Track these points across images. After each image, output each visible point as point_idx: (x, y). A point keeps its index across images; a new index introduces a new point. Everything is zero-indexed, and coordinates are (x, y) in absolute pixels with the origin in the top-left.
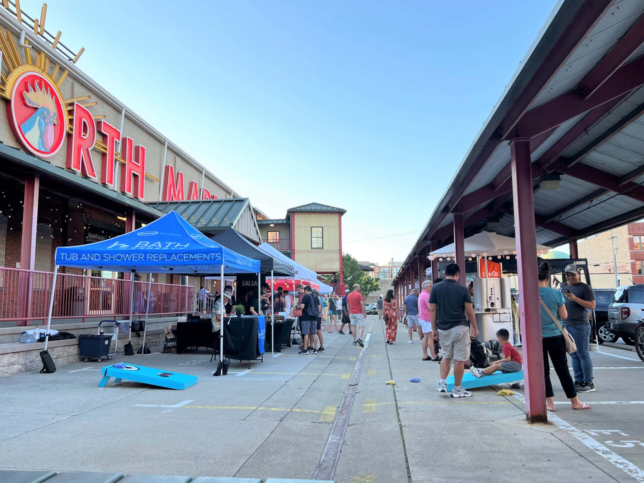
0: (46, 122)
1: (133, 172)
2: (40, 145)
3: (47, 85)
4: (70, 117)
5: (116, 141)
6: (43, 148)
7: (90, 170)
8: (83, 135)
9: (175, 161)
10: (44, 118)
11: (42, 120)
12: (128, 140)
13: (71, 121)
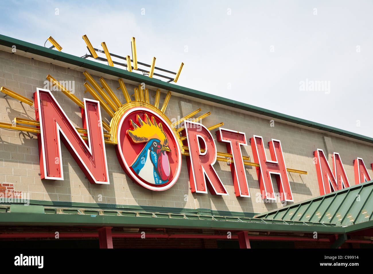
0: (158, 153)
1: (270, 172)
2: (157, 179)
3: (150, 115)
4: (183, 139)
5: (241, 145)
6: (160, 181)
7: (218, 187)
8: (202, 152)
9: (324, 143)
10: (155, 150)
11: (153, 153)
12: (256, 140)
13: (185, 143)
